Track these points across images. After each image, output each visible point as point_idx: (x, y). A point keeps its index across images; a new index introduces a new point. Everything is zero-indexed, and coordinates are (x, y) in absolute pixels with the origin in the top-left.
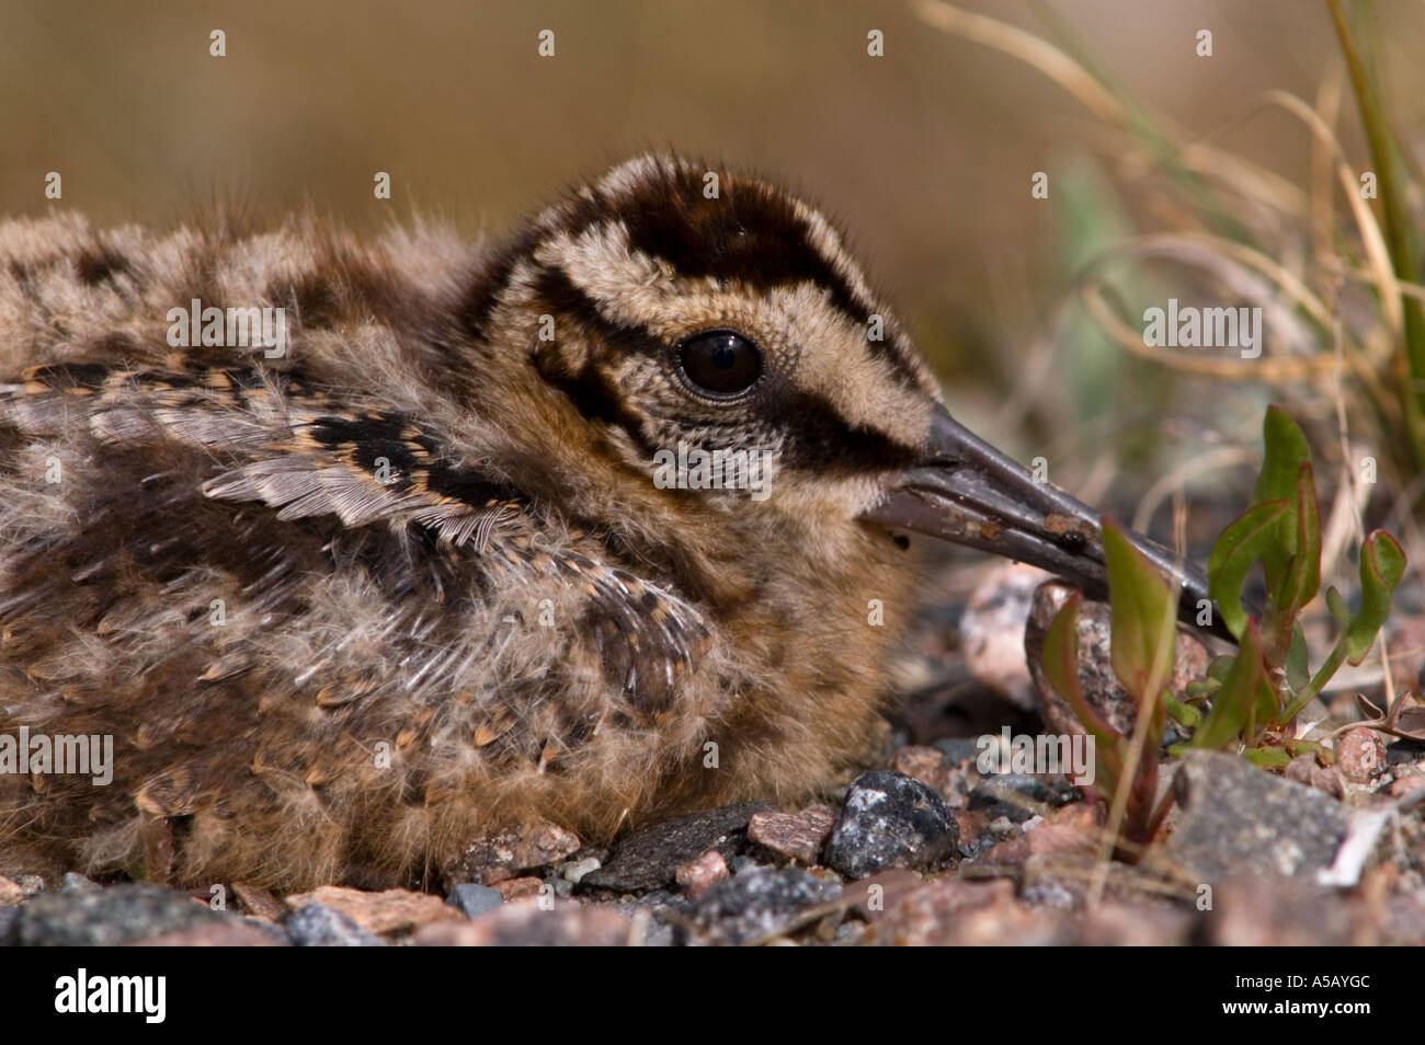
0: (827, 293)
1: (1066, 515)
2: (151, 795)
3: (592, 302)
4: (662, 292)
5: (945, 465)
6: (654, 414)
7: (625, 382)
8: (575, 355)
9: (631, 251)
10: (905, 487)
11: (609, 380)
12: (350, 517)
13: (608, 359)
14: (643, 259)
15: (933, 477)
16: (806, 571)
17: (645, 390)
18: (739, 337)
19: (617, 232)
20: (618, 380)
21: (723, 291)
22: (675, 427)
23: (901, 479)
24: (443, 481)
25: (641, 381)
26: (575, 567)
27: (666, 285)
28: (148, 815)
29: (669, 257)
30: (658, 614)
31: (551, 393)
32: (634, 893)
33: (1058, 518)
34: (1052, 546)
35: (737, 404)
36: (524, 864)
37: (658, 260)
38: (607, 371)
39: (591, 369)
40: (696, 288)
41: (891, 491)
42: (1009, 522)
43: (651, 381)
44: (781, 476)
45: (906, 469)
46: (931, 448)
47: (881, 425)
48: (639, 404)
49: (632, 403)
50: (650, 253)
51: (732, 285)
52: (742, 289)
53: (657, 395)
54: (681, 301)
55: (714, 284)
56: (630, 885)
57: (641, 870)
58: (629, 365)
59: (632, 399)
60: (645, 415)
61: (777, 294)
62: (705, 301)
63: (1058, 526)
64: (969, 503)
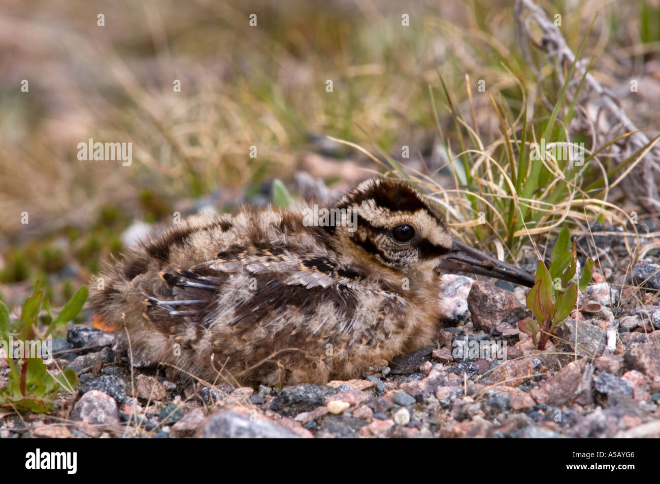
0: (426, 211)
1: (486, 259)
2: (281, 363)
3: (369, 222)
4: (387, 217)
5: (455, 251)
6: (387, 250)
7: (378, 242)
8: (363, 236)
9: (378, 207)
10: (447, 259)
11: (373, 241)
12: (324, 286)
13: (373, 236)
14: (381, 209)
15: (454, 255)
16: (425, 286)
17: (383, 243)
18: (407, 225)
19: (372, 202)
20: (375, 241)
21: (403, 214)
22: (392, 253)
23: (445, 257)
24: (342, 273)
25: (382, 241)
26: (376, 292)
27: (388, 215)
28: (282, 368)
29: (387, 207)
30: (397, 302)
31: (359, 247)
32: (405, 375)
33: (485, 261)
34: (484, 269)
35: (408, 244)
36: (377, 370)
37: (385, 208)
38: (372, 239)
39: (368, 239)
40: (396, 214)
41: (443, 260)
42: (472, 264)
43: (385, 241)
44: (418, 261)
45: (447, 254)
46: (453, 248)
47: (441, 243)
48: (382, 247)
49: (379, 247)
50: (383, 206)
51: (405, 212)
52: (408, 214)
53: (386, 244)
54: (393, 218)
55: (400, 212)
56: (405, 372)
57: (408, 368)
58: (378, 237)
59: (380, 246)
60: (384, 251)
61: (416, 213)
62: (400, 217)
63: (485, 263)
64: (463, 261)
